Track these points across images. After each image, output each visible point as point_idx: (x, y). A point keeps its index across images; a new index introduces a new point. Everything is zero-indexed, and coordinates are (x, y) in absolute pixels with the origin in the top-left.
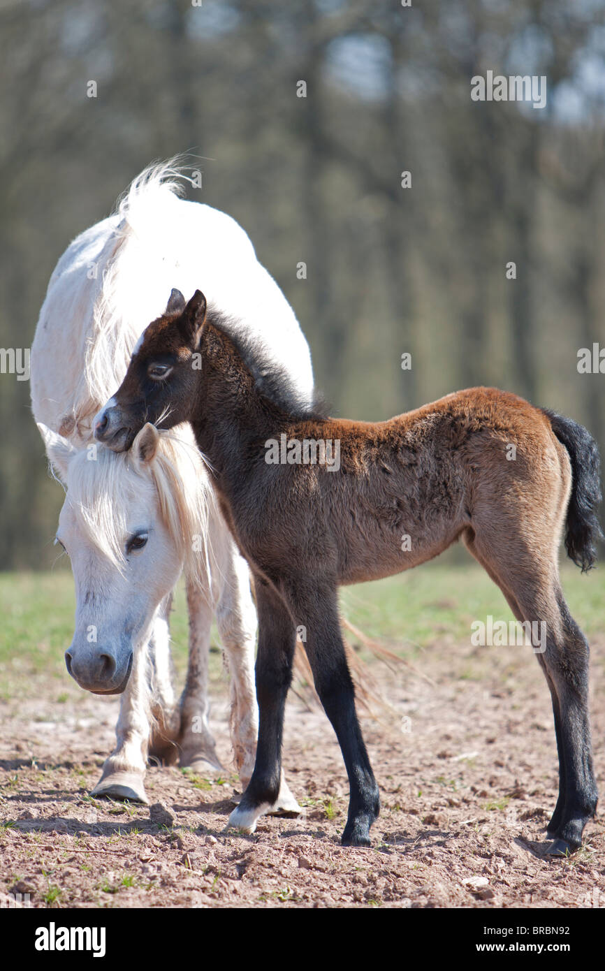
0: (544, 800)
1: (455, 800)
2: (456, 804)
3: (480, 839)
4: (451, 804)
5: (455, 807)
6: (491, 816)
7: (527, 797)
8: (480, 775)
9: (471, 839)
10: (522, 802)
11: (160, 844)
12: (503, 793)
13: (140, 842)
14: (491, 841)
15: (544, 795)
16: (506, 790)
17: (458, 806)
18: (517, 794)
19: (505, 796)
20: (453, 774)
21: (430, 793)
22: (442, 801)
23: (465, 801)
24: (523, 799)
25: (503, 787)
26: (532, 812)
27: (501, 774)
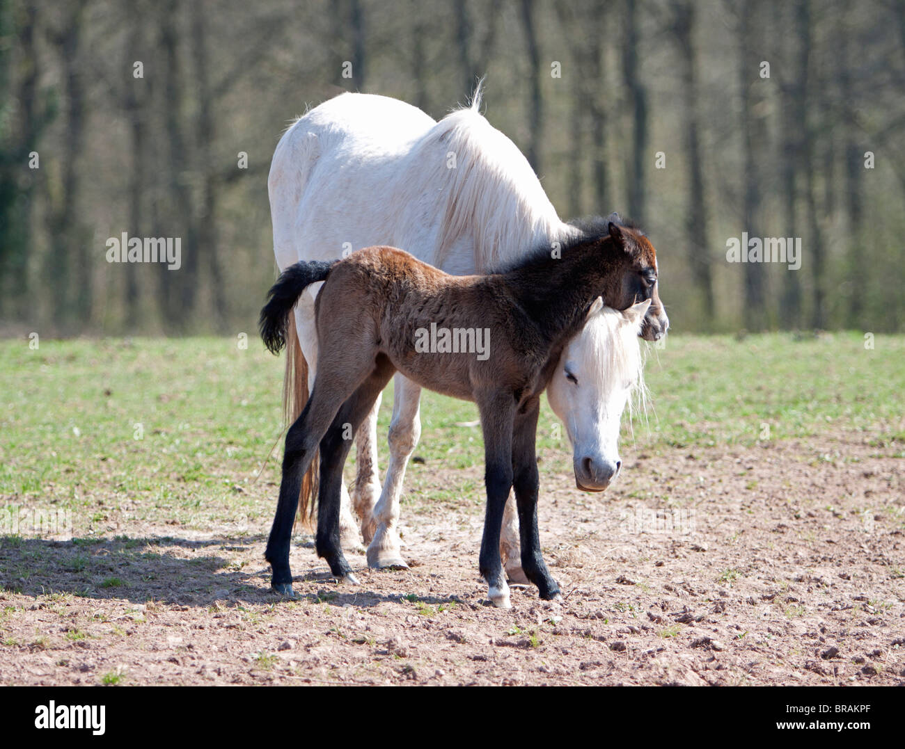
0: (709, 626)
1: (636, 628)
2: (636, 631)
3: (661, 671)
4: (633, 631)
5: (636, 634)
6: (667, 643)
7: (694, 623)
8: (654, 599)
9: (654, 671)
10: (691, 628)
11: (398, 675)
12: (674, 618)
13: (381, 673)
14: (670, 672)
15: (709, 621)
16: (676, 614)
17: (639, 633)
18: (686, 619)
19: (676, 621)
20: (631, 598)
21: (614, 619)
22: (625, 627)
23: (644, 628)
24: (692, 626)
25: (674, 612)
26: (700, 640)
27: (670, 597)
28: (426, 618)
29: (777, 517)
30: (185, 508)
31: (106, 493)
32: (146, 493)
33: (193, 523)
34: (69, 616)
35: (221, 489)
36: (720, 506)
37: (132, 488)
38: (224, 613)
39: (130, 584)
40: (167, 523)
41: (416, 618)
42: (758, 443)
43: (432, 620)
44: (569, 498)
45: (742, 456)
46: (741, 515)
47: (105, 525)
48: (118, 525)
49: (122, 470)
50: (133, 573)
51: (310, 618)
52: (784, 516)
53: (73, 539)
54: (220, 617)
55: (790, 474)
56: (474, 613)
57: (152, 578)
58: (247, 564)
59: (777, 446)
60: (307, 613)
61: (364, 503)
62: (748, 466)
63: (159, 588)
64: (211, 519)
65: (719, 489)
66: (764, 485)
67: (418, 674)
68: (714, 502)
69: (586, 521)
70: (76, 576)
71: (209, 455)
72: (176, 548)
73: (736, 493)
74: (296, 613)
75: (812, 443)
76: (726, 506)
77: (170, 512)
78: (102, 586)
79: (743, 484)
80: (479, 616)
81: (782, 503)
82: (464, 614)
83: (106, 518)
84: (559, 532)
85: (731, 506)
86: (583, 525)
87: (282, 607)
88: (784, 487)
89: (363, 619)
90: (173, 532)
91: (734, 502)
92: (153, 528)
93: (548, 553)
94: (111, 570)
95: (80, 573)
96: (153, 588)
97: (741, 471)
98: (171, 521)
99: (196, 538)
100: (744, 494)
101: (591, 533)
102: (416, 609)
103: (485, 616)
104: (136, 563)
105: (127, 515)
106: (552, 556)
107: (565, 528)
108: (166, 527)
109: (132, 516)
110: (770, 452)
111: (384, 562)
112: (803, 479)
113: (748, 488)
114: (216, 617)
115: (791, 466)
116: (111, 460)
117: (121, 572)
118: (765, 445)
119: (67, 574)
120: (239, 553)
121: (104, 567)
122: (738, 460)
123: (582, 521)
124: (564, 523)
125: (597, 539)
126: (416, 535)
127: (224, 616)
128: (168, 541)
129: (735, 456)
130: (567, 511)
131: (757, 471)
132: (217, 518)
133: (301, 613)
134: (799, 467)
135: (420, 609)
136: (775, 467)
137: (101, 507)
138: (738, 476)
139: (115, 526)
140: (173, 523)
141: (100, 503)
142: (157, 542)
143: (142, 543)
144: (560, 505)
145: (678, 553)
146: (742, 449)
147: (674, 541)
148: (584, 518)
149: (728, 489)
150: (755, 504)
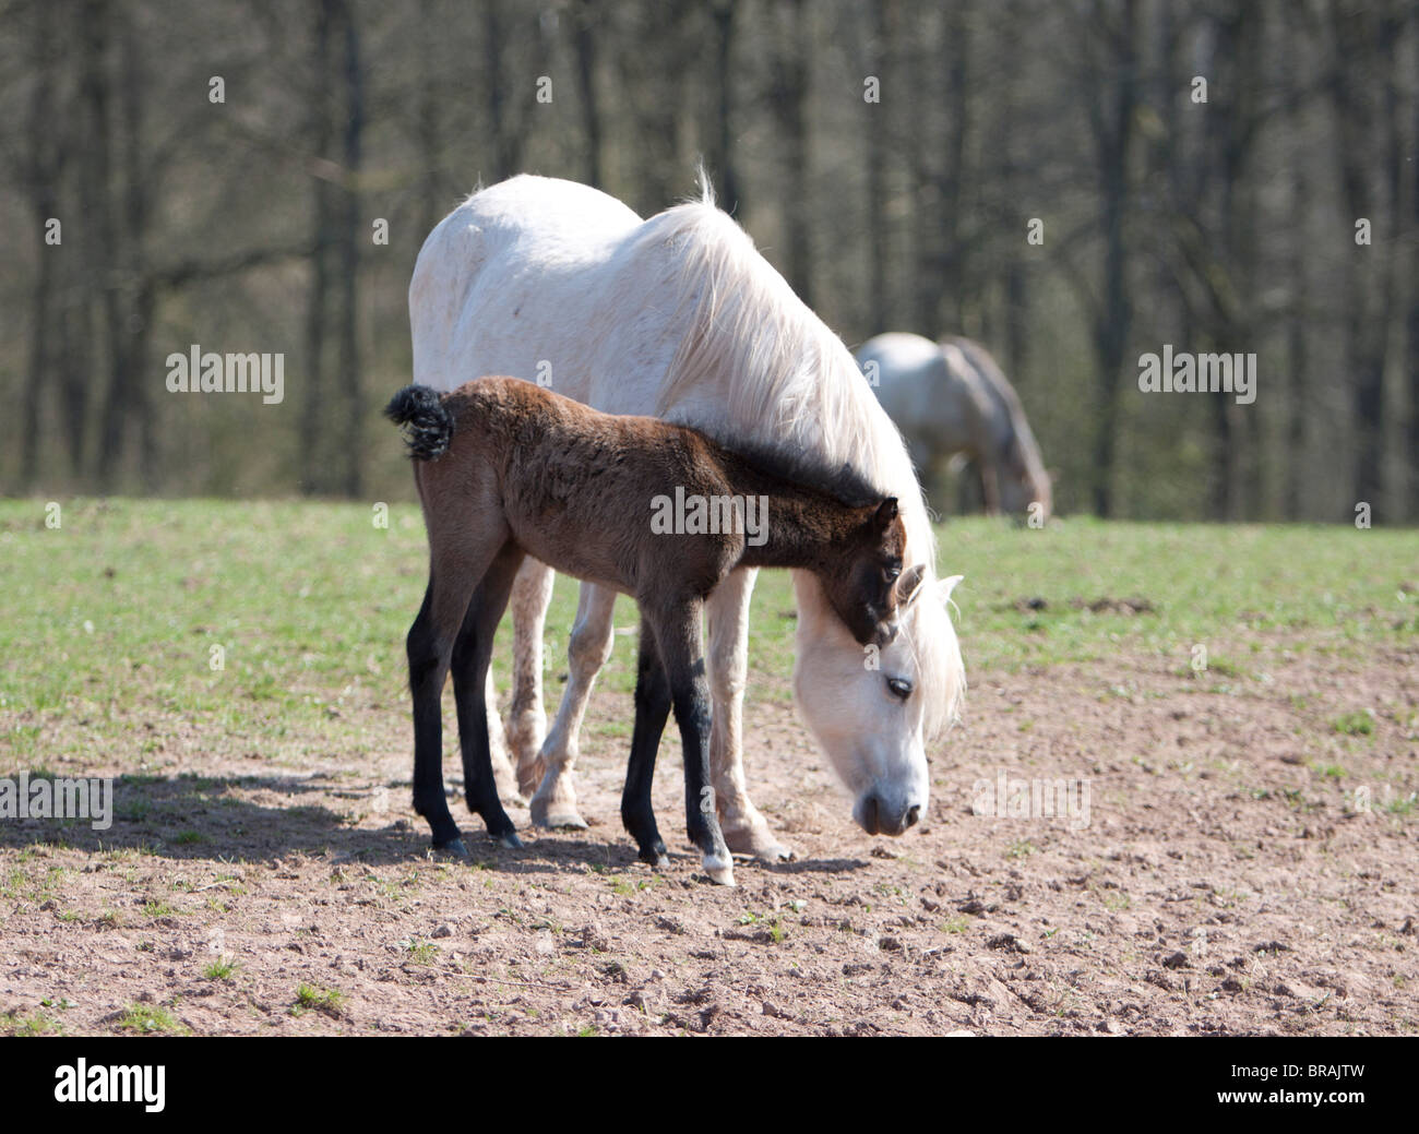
0: (1006, 918)
1: (910, 919)
2: (910, 923)
3: (957, 979)
4: (906, 923)
5: (910, 927)
6: (955, 941)
7: (986, 914)
8: (925, 880)
9: (946, 979)
10: (983, 922)
11: (602, 976)
12: (956, 906)
13: (578, 973)
14: (968, 982)
15: (1005, 912)
16: (959, 902)
17: (913, 925)
18: (973, 909)
19: (959, 910)
20: (895, 878)
21: (877, 906)
22: (894, 918)
23: (920, 920)
24: (983, 917)
25: (956, 898)
26: (1000, 938)
27: (946, 878)
28: (622, 899)
29: (1068, 770)
30: (266, 736)
31: (151, 712)
32: (209, 715)
33: (283, 757)
34: (141, 882)
35: (311, 712)
36: (990, 754)
37: (189, 707)
38: (352, 884)
39: (213, 841)
40: (247, 756)
41: (610, 897)
42: (1024, 668)
43: (631, 900)
44: (786, 737)
45: (1005, 685)
46: (1021, 766)
47: (160, 758)
48: (180, 758)
49: (168, 679)
50: (213, 824)
51: (468, 894)
52: (1079, 768)
53: (123, 776)
54: (347, 889)
55: (1074, 712)
56: (686, 893)
57: (241, 833)
58: (366, 817)
59: (1052, 672)
60: (462, 887)
61: (521, 736)
62: (1017, 698)
63: (253, 847)
64: (305, 753)
65: (983, 731)
66: (1043, 725)
67: (630, 975)
68: (981, 747)
69: (815, 770)
70: (135, 827)
71: (280, 664)
72: (266, 792)
73: (1005, 735)
74: (448, 886)
75: (1098, 671)
76: (998, 755)
77: (248, 742)
78: (176, 842)
79: (1012, 724)
80: (694, 896)
81: (1072, 752)
82: (672, 893)
83: (161, 749)
84: (782, 784)
85: (1005, 754)
86: (812, 775)
87: (428, 878)
88: (1070, 729)
89: (539, 896)
90: (255, 770)
91: (1007, 748)
92: (227, 763)
93: (771, 812)
94: (183, 819)
95: (141, 823)
96: (245, 846)
97: (1006, 705)
98: (251, 754)
100: (1017, 737)
101: (826, 787)
102: (609, 885)
103: (701, 897)
104: (214, 812)
105: (189, 744)
106: (778, 817)
107: (789, 779)
108: (246, 763)
109: (197, 746)
110: (1041, 681)
111: (554, 819)
112: (1092, 719)
113: (1021, 730)
114: (342, 889)
115: (1072, 700)
116: (146, 667)
117: (197, 822)
118: (1034, 670)
119: (123, 823)
120: (353, 801)
121: (173, 815)
122: (1000, 690)
123: (809, 769)
124: (786, 772)
125: (834, 795)
126: (589, 782)
127: (352, 888)
128: (252, 782)
129: (996, 685)
130: (787, 754)
131: (1028, 706)
132: (313, 751)
133: (455, 886)
134: (1083, 702)
135: (615, 885)
136: (1052, 702)
137: (151, 732)
138: (1004, 713)
139: (176, 760)
140: (255, 757)
141: (150, 727)
142: (238, 782)
143: (218, 784)
144: (775, 746)
145: (946, 817)
146: (1003, 676)
147: (938, 801)
148: (812, 765)
149: (995, 730)
150: (1037, 753)
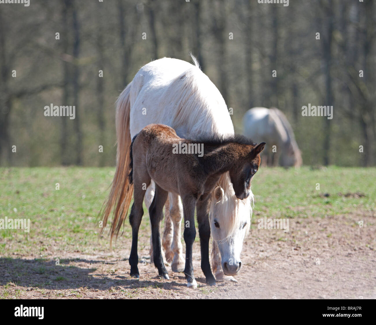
28: (205, 295)
29: (345, 249)
30: (80, 245)
31: (41, 238)
32: (60, 238)
33: (87, 251)
34: (46, 294)
35: (94, 236)
36: (319, 245)
37: (53, 236)
38: (116, 293)
39: (68, 280)
40: (75, 251)
41: (201, 295)
42: (326, 216)
43: (208, 296)
44: (251, 241)
45: (321, 222)
46: (330, 249)
47: (46, 252)
48: (53, 252)
49: (45, 227)
50: (67, 274)
51: (154, 295)
52: (349, 249)
53: (35, 259)
54: (115, 295)
55: (344, 230)
56: (226, 293)
57: (77, 277)
58: (117, 271)
59: (335, 217)
60: (152, 293)
61: (167, 243)
62: (325, 226)
63: (81, 281)
64: (94, 250)
65: (315, 237)
66: (335, 235)
68: (316, 243)
69: (263, 251)
70: (41, 276)
71: (81, 221)
72: (83, 263)
73: (323, 239)
74: (147, 293)
75: (351, 217)
76: (322, 245)
77: (75, 247)
78: (56, 280)
79: (325, 235)
80: (229, 294)
81: (346, 244)
82: (221, 293)
83: (46, 250)
84: (252, 256)
85: (324, 245)
86: (262, 253)
87: (140, 290)
88: (344, 236)
89: (178, 295)
90: (78, 256)
91: (325, 243)
92: (69, 254)
93: (250, 266)
94: (57, 273)
95: (43, 274)
96: (79, 281)
97: (321, 229)
98: (76, 251)
99: (90, 259)
100: (327, 239)
101: (267, 257)
102: (200, 291)
103: (231, 294)
104: (66, 270)
105: (55, 248)
106: (252, 267)
107: (254, 255)
108: (75, 254)
109: (58, 248)
110: (332, 220)
111: (180, 269)
112: (350, 233)
113: (328, 237)
114: (113, 295)
115: (343, 227)
116: (37, 223)
117: (62, 274)
118: (329, 217)
119: (37, 275)
120: (112, 265)
121: (53, 271)
122: (319, 224)
123: (261, 251)
124: (253, 252)
125: (270, 259)
127: (116, 294)
128: (78, 260)
129: (318, 222)
130: (253, 246)
131: (329, 229)
132: (96, 249)
133: (150, 293)
134: (347, 227)
135: (202, 291)
136: (336, 227)
137: (42, 244)
138: (321, 231)
139: (52, 253)
140: (78, 252)
141: (41, 243)
142: (73, 260)
143: (67, 261)
144: (248, 244)
145: (307, 266)
146: (319, 219)
147: (304, 261)
148: (262, 250)
149: (319, 237)
150: (334, 244)
